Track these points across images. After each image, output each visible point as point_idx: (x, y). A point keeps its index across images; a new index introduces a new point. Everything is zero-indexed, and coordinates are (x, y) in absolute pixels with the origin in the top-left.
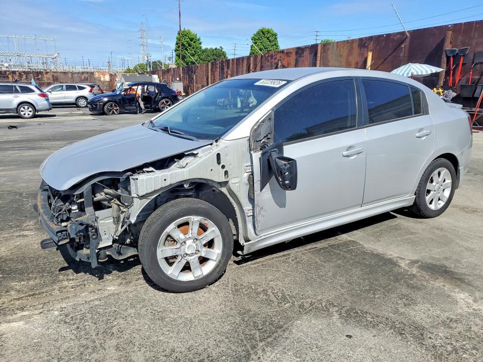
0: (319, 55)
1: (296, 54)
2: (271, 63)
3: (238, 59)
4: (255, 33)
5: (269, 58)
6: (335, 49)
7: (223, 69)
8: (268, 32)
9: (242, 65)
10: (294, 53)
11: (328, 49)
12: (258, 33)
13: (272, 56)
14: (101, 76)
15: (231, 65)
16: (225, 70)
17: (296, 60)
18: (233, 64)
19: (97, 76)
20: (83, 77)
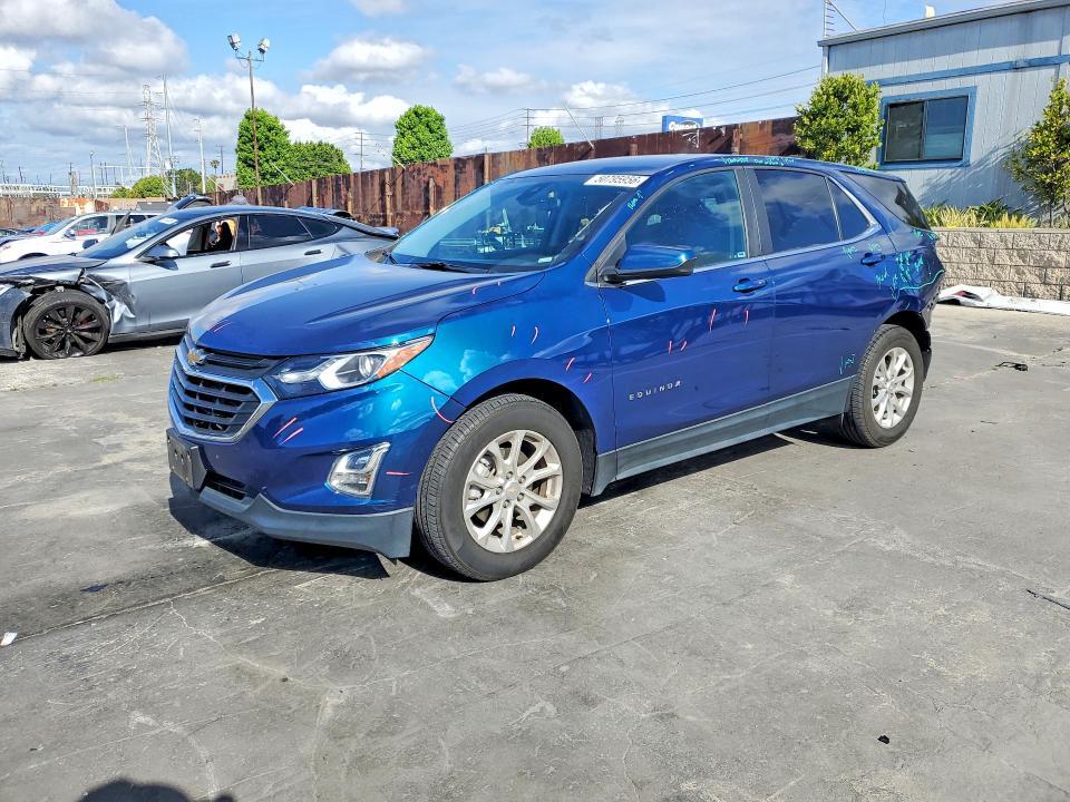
0: (486, 171)
1: (455, 169)
2: (419, 181)
3: (365, 175)
4: (403, 114)
5: (415, 174)
6: (508, 162)
7: (338, 190)
8: (427, 113)
9: (372, 184)
10: (452, 167)
11: (499, 162)
12: (407, 116)
13: (419, 170)
14: (76, 205)
15: (352, 184)
16: (343, 193)
17: (456, 177)
18: (355, 183)
19: (66, 205)
20: (34, 209)
